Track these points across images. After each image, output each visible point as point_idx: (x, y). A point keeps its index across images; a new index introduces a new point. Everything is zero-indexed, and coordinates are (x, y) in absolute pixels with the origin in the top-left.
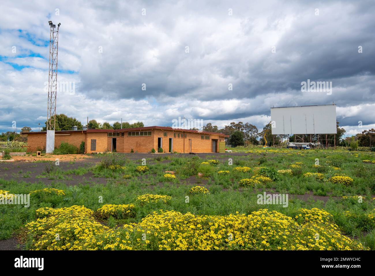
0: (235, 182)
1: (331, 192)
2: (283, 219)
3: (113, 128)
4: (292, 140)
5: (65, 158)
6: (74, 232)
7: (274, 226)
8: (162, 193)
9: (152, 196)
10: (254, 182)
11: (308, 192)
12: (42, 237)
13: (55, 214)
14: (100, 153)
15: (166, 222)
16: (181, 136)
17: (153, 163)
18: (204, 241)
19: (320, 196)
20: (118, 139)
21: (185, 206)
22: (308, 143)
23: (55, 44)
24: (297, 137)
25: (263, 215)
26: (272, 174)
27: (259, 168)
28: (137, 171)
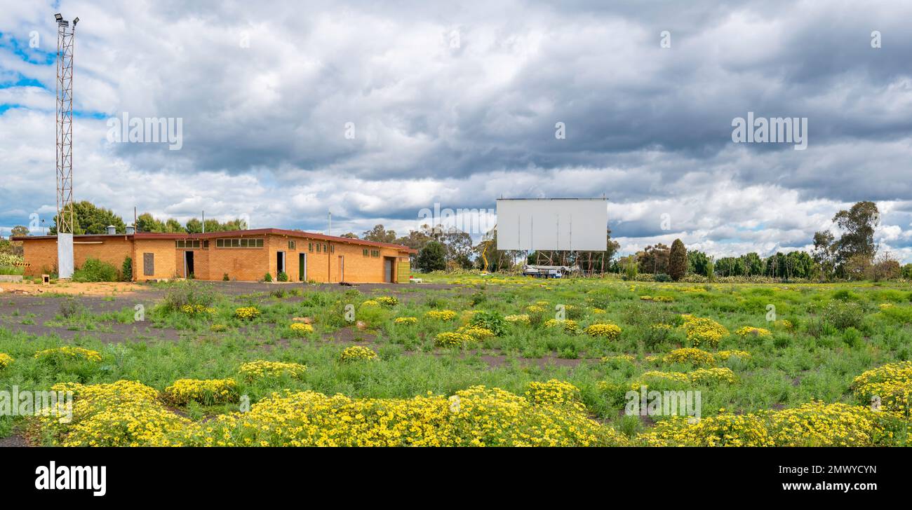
0: (428, 339)
1: (586, 351)
2: (510, 401)
3: (186, 231)
4: (531, 261)
5: (96, 290)
6: (128, 428)
7: (495, 414)
8: (288, 360)
9: (270, 365)
10: (461, 339)
11: (550, 353)
12: (70, 437)
13: (87, 395)
14: (162, 281)
15: (297, 411)
16: (322, 250)
17: (269, 302)
18: (367, 441)
19: (568, 358)
20: (198, 253)
21: (332, 382)
22: (560, 267)
23: (67, 60)
24: (541, 255)
25: (476, 397)
26: (496, 324)
27: (471, 313)
28: (236, 316)
